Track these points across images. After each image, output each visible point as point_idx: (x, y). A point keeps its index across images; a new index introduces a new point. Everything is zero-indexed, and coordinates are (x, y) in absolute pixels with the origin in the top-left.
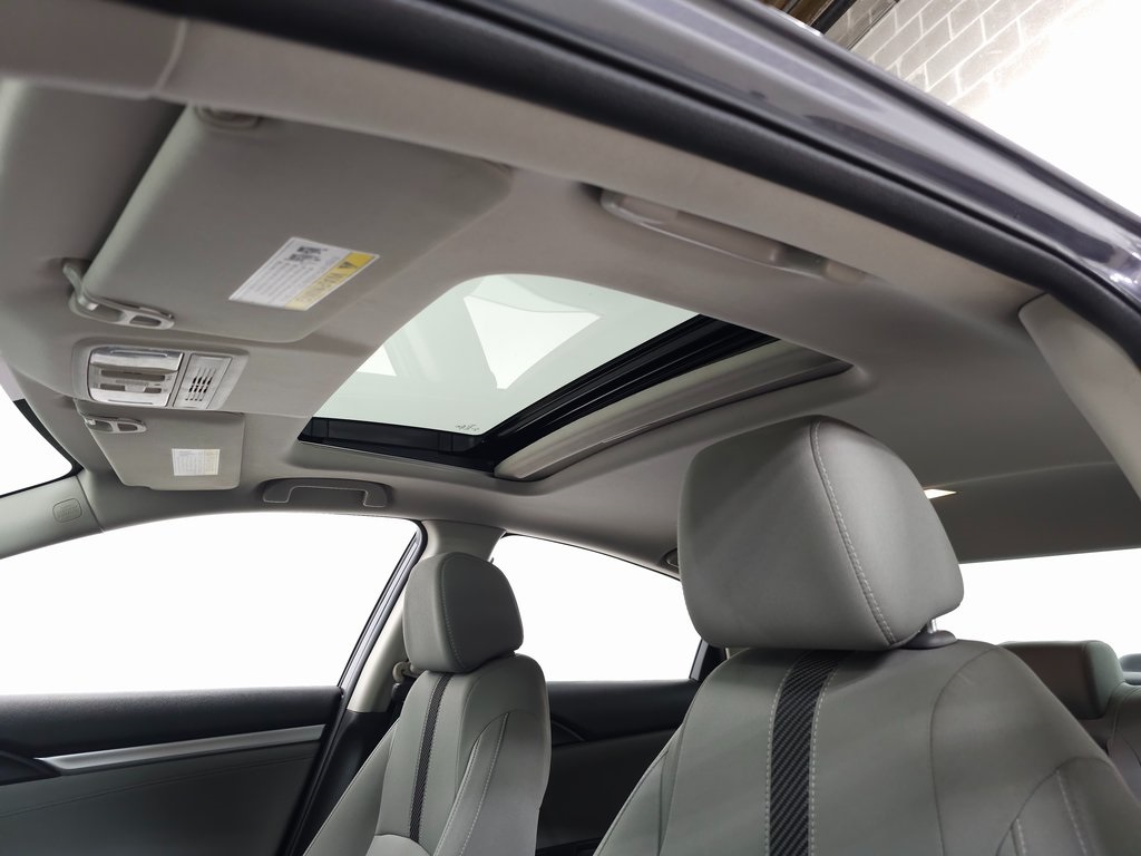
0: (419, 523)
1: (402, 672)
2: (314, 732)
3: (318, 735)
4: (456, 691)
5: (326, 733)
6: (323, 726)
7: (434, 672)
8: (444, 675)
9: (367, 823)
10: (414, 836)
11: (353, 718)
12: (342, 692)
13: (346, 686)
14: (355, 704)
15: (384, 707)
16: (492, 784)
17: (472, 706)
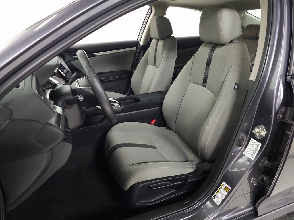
0: (150, 6)
1: (149, 37)
2: (135, 48)
3: (135, 49)
4: (161, 43)
5: (137, 49)
6: (136, 47)
7: (156, 39)
8: (158, 40)
9: (146, 63)
10: (155, 65)
11: (141, 46)
12: (138, 41)
13: (139, 40)
14: (141, 43)
15: (146, 44)
16: (167, 58)
17: (164, 46)
